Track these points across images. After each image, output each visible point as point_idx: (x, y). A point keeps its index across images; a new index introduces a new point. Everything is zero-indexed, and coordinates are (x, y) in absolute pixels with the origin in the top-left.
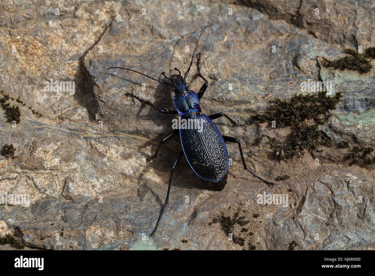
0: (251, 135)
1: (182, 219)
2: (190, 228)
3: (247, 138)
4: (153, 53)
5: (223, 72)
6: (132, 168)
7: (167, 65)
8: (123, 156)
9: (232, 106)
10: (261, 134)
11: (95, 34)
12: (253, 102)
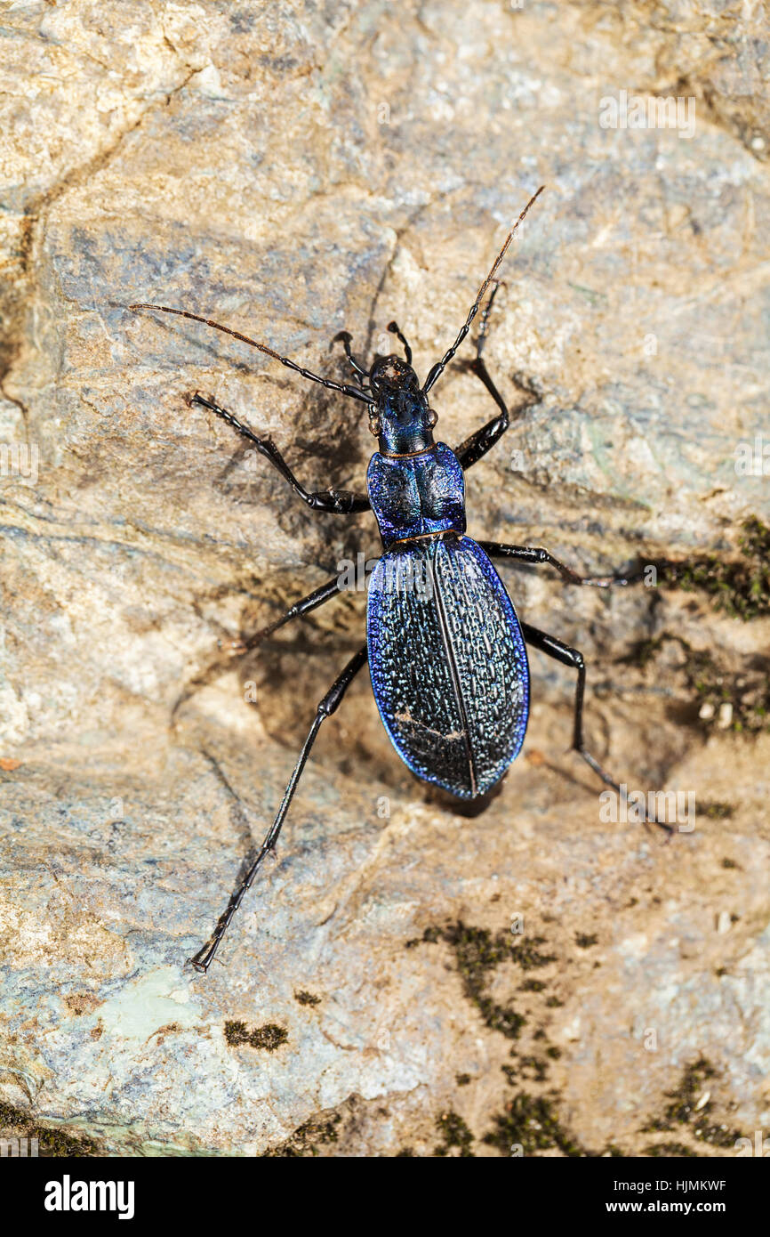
0: (624, 624)
1: (313, 910)
2: (335, 951)
3: (607, 631)
4: (316, 242)
5: (567, 371)
6: (156, 667)
7: (363, 303)
8: (129, 621)
9: (578, 508)
10: (661, 627)
11: (105, 119)
12: (656, 507)
